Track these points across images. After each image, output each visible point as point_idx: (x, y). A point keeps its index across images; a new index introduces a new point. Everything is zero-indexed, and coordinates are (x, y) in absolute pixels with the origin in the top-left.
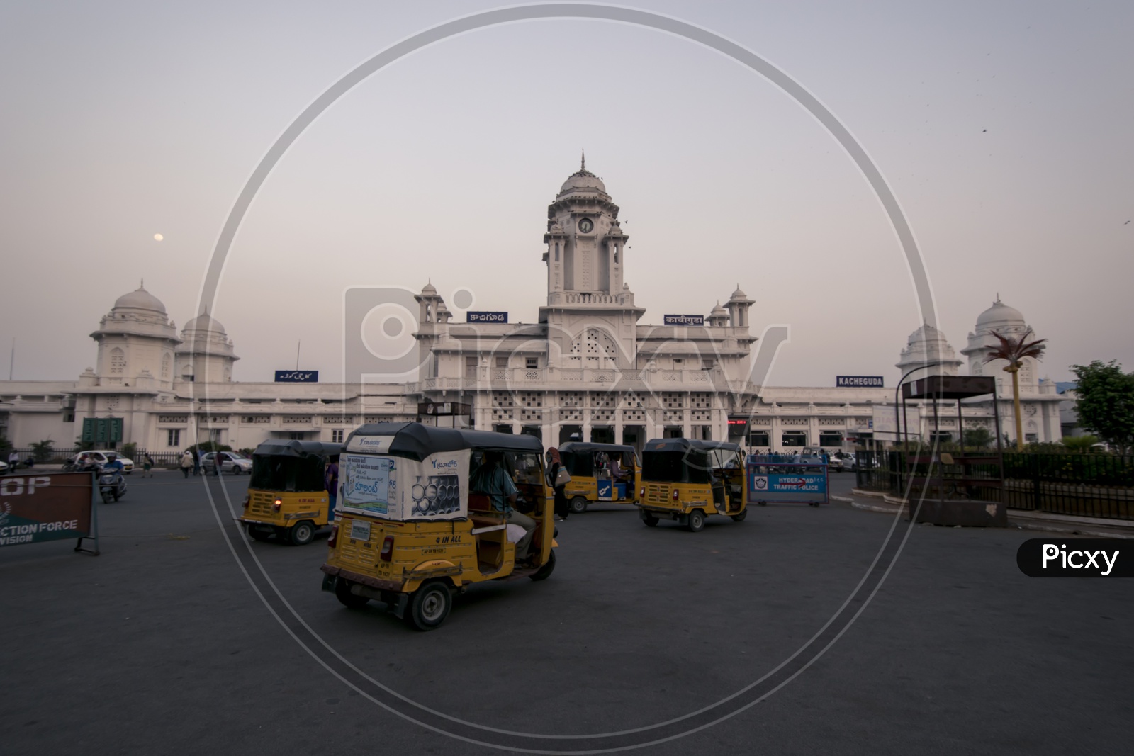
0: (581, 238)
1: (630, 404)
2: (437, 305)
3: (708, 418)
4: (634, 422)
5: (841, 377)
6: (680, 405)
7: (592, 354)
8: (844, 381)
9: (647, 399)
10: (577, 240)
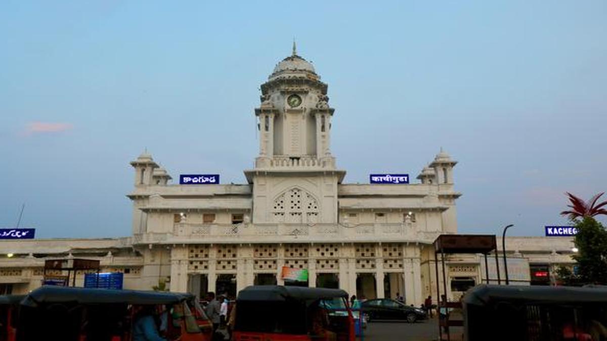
0: (289, 111)
1: (323, 254)
2: (153, 170)
3: (400, 266)
4: (327, 270)
6: (372, 255)
7: (295, 210)
8: (553, 231)
9: (339, 250)
10: (286, 114)
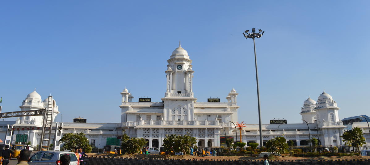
3: (213, 137)
5: (271, 120)
6: (204, 133)
7: (179, 114)
9: (193, 130)
